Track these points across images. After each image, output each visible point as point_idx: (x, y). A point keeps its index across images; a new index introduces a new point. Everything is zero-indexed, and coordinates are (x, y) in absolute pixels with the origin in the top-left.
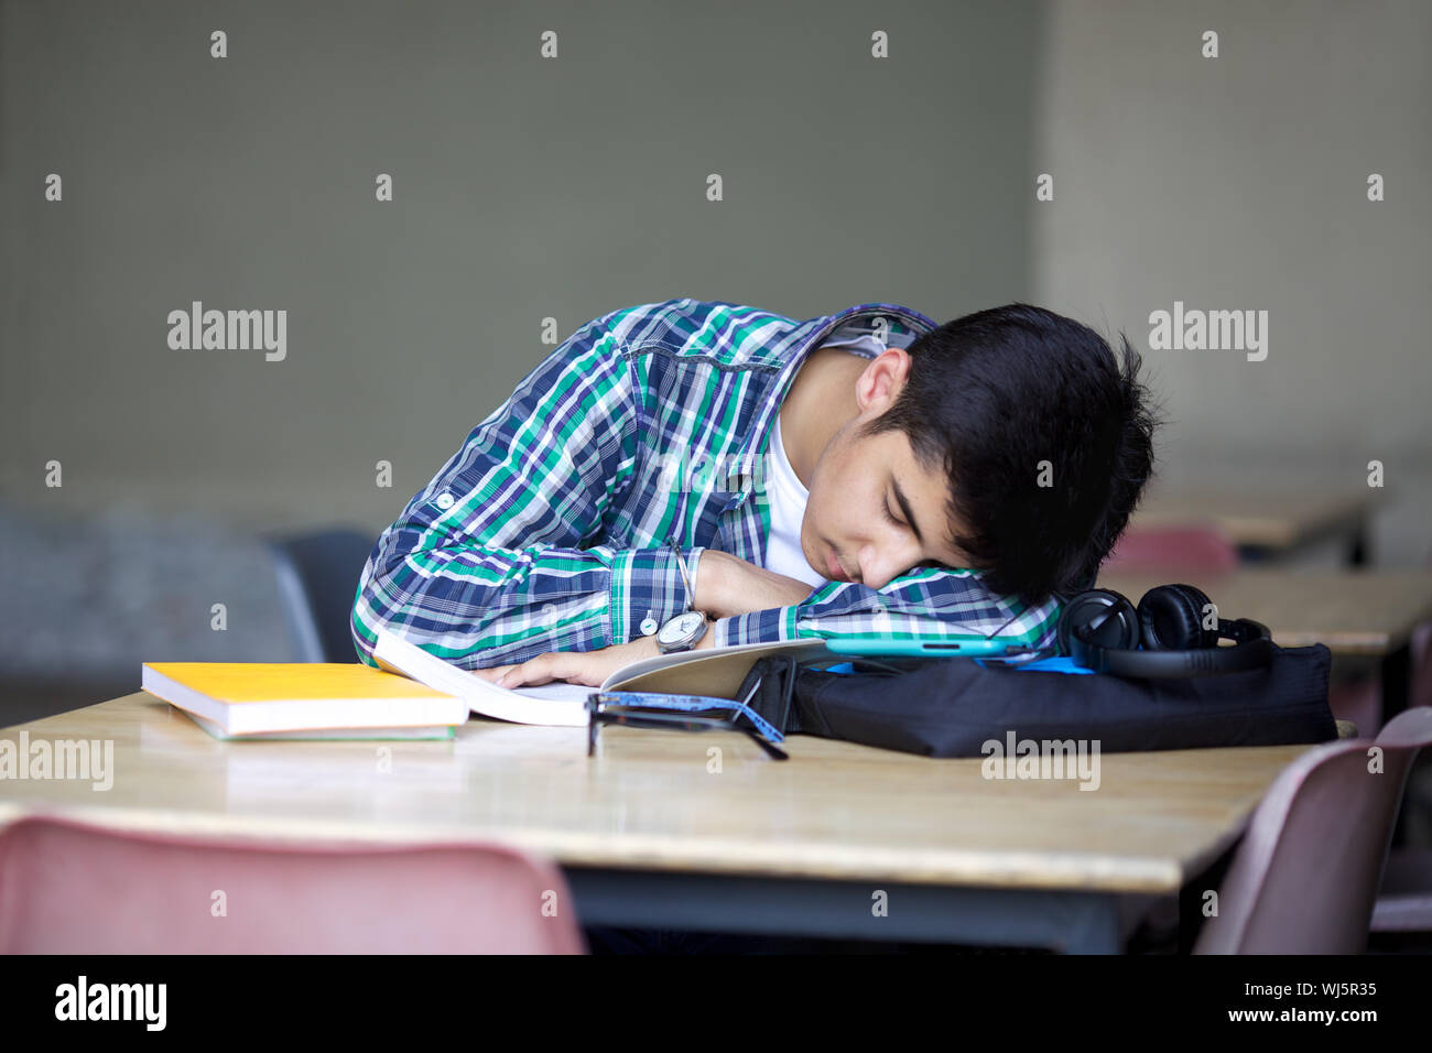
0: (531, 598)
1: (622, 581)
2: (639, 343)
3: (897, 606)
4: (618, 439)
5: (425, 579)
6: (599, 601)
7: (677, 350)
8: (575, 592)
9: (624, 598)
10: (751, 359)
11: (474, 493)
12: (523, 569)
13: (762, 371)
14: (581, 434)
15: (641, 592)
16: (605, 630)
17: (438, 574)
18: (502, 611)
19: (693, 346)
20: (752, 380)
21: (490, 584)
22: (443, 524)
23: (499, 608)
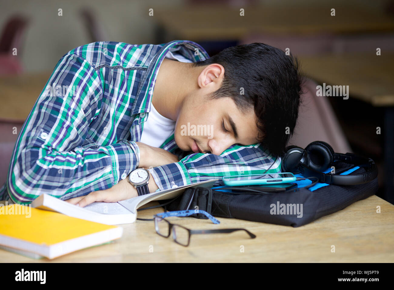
0: (88, 172)
1: (115, 160)
2: (99, 63)
3: (232, 162)
4: (97, 103)
5: (46, 170)
6: (108, 169)
7: (110, 64)
8: (101, 167)
9: (117, 167)
10: (135, 65)
11: (52, 131)
12: (81, 161)
13: (140, 70)
14: (85, 102)
15: (123, 164)
16: (112, 180)
17: (51, 167)
18: (78, 179)
19: (114, 62)
20: (137, 74)
21: (71, 168)
22: (45, 145)
23: (77, 178)
